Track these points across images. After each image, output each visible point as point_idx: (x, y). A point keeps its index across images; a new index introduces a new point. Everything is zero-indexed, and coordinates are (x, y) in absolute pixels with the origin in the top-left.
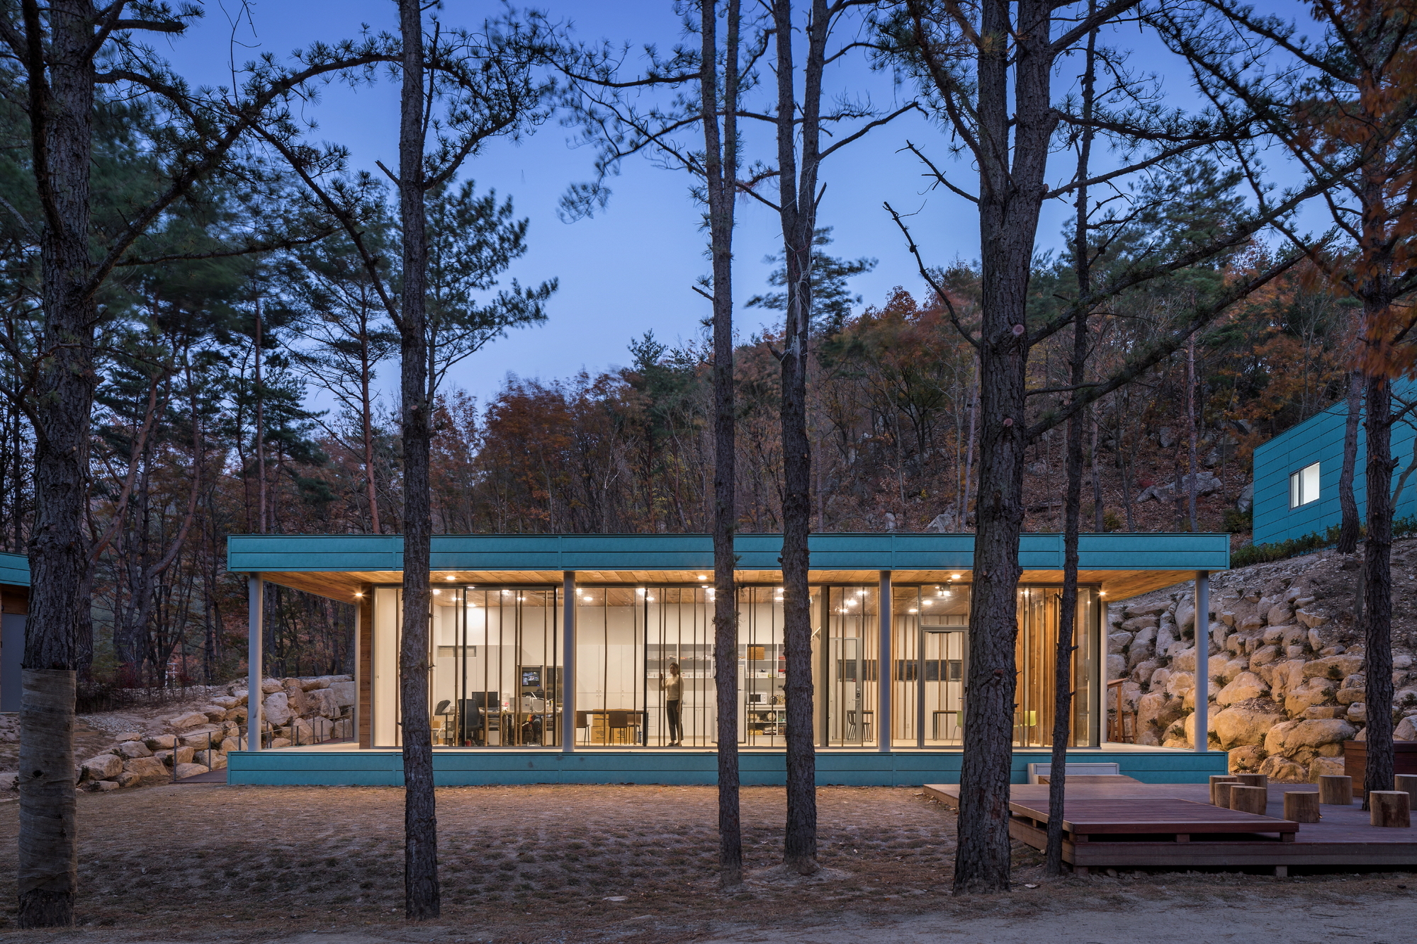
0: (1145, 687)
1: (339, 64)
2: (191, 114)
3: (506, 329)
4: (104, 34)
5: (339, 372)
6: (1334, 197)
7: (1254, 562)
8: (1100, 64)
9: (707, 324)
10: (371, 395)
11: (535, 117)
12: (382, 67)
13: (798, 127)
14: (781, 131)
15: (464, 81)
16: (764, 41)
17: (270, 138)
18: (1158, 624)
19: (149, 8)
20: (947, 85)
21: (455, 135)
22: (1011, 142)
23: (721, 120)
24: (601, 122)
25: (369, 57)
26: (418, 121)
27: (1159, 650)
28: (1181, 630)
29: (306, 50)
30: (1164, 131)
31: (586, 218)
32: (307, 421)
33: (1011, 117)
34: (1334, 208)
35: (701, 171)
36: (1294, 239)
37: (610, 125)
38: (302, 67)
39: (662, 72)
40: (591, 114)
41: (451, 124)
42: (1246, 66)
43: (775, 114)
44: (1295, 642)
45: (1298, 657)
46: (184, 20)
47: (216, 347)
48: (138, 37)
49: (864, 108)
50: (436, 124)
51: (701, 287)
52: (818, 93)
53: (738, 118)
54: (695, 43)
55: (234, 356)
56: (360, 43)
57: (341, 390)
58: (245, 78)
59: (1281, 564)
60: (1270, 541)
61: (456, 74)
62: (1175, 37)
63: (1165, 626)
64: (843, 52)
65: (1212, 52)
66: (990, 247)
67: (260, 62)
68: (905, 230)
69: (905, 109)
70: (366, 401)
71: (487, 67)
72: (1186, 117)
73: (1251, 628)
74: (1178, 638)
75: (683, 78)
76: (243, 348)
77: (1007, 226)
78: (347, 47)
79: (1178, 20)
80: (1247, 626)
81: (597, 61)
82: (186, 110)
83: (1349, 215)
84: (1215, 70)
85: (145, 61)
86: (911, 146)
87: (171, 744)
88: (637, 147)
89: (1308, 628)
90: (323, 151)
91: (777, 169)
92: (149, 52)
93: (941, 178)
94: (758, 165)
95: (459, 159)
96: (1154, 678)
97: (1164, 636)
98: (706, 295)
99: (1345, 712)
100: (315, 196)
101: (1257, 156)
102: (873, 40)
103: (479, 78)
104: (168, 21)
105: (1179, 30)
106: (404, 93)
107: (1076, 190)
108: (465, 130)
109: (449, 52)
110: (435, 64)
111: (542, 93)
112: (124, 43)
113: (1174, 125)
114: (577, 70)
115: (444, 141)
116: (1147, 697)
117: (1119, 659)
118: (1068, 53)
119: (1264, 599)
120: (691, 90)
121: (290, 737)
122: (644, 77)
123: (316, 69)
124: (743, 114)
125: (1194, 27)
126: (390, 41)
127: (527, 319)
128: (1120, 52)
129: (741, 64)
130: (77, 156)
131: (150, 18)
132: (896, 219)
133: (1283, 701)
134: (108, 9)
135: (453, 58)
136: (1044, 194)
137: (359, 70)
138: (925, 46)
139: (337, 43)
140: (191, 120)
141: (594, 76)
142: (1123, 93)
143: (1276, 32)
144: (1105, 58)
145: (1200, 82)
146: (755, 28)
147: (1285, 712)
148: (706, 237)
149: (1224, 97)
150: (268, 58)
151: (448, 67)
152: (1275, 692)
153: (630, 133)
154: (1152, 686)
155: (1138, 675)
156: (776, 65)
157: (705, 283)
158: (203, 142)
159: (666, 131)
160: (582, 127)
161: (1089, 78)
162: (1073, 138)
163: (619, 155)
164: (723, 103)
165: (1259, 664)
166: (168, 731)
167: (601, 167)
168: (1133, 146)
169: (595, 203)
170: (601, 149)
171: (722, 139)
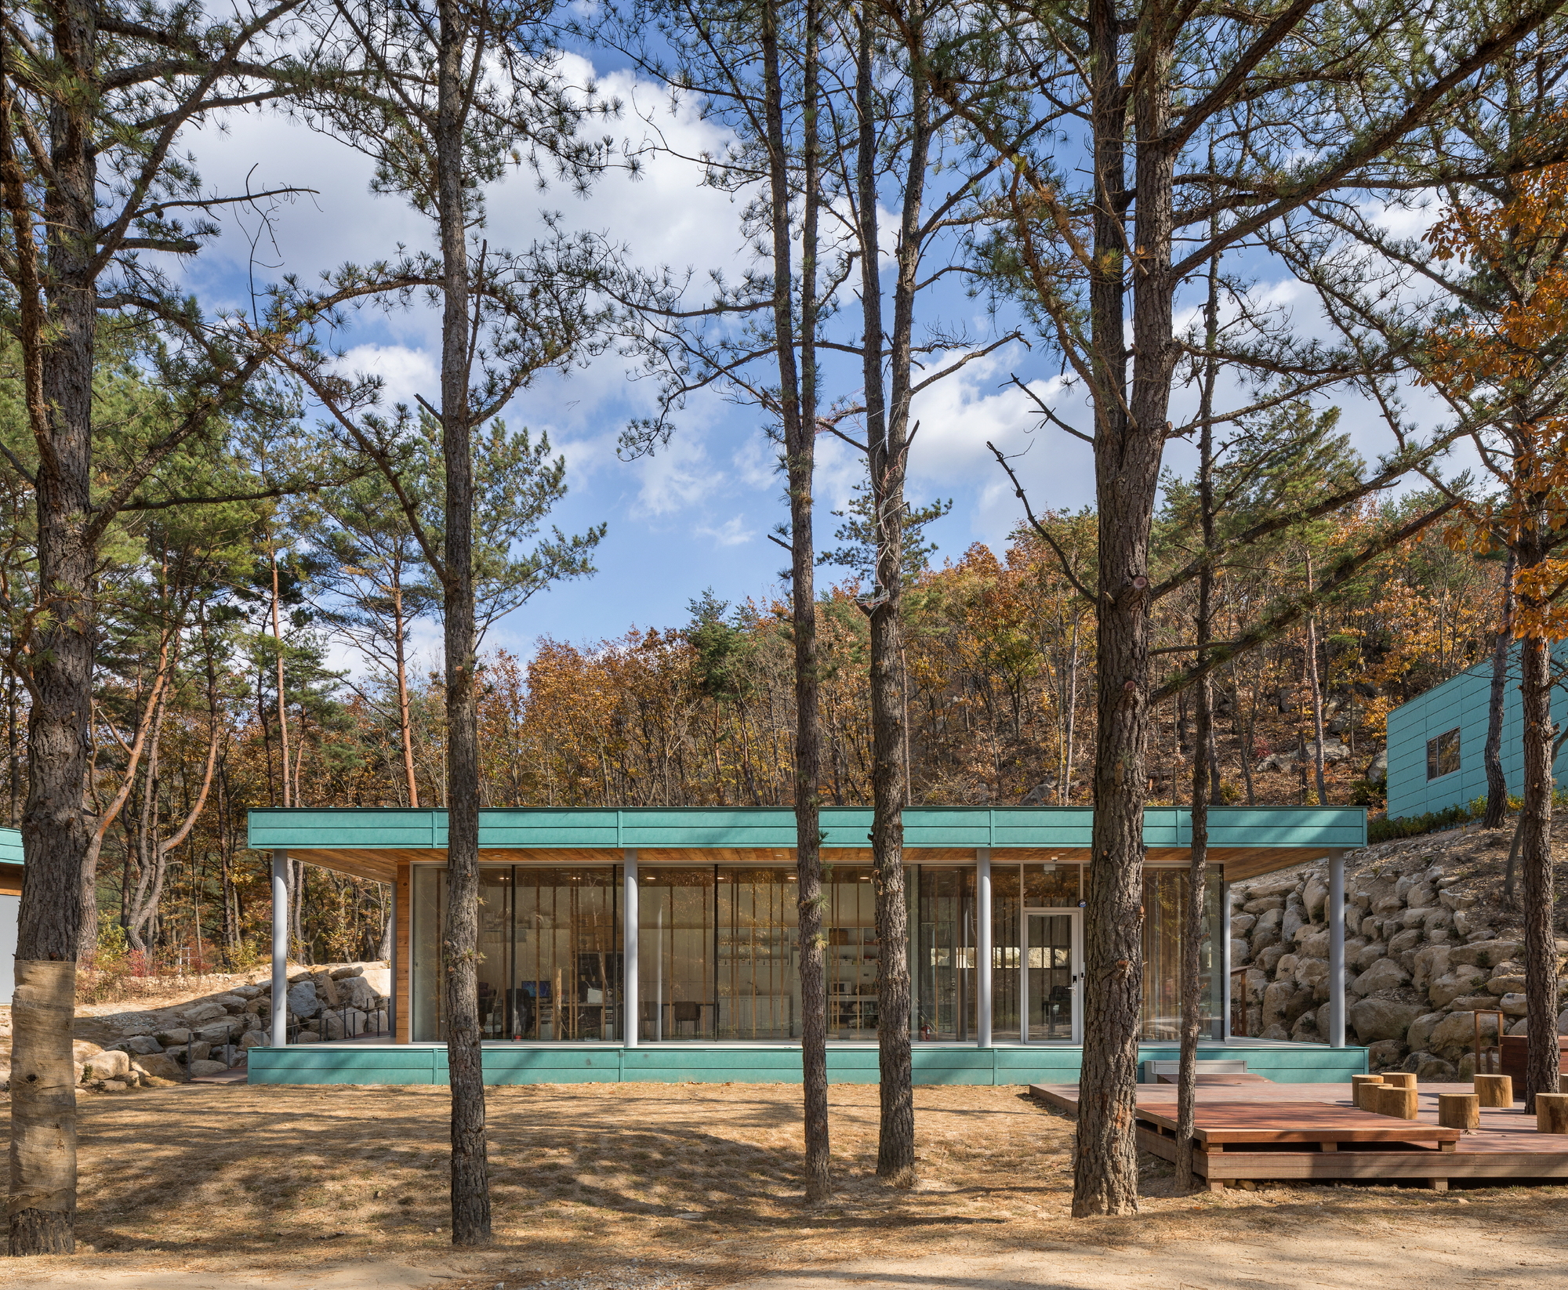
0: (1270, 975)
1: (372, 287)
2: (205, 344)
3: (552, 582)
4: (107, 253)
5: (370, 631)
6: (1483, 438)
7: (1390, 838)
8: (1223, 294)
9: (784, 576)
10: (406, 654)
11: (592, 347)
12: (420, 291)
13: (886, 360)
14: (868, 363)
15: (510, 308)
16: (847, 264)
17: (295, 368)
18: (1284, 906)
19: (158, 226)
20: (1057, 312)
21: (503, 366)
22: (1129, 375)
23: (798, 351)
24: (665, 352)
25: (406, 279)
26: (462, 350)
27: (1286, 934)
28: (1310, 912)
29: (335, 271)
30: (1299, 364)
31: (647, 456)
32: (331, 682)
33: (1128, 347)
34: (1483, 450)
35: (776, 407)
36: (1438, 485)
37: (675, 354)
38: (331, 291)
39: (730, 300)
40: (654, 343)
41: (499, 354)
42: (1383, 295)
43: (860, 345)
44: (1438, 926)
45: (1443, 942)
46: (197, 239)
47: (235, 601)
48: (147, 258)
49: (959, 339)
50: (482, 354)
51: (777, 536)
52: (909, 322)
53: (817, 349)
54: (767, 268)
55: (253, 611)
56: (395, 264)
57: (372, 650)
58: (266, 302)
59: (1421, 840)
60: (1408, 814)
61: (502, 300)
62: (1302, 265)
63: (1291, 908)
64: (935, 277)
65: (1344, 280)
66: (1107, 490)
67: (282, 284)
68: (1010, 472)
69: (1006, 340)
70: (400, 661)
71: (534, 293)
72: (1323, 348)
73: (1389, 910)
74: (1306, 921)
75: (754, 306)
76: (264, 603)
77: (1125, 468)
78: (381, 268)
79: (1305, 246)
80: (1384, 908)
81: (657, 289)
82: (199, 338)
83: (1500, 457)
84: (1347, 300)
85: (154, 285)
86: (1016, 380)
87: (185, 1039)
88: (706, 381)
89: (1453, 911)
90: (355, 383)
91: (864, 405)
92: (157, 276)
93: (1050, 415)
94: (841, 401)
95: (507, 393)
96: (1281, 965)
97: (1291, 918)
98: (784, 545)
99: (1498, 1003)
100: (345, 431)
101: (1397, 394)
102: (970, 264)
103: (527, 304)
104: (179, 240)
105: (1307, 257)
106: (446, 318)
107: (1199, 430)
108: (515, 360)
109: (494, 275)
110: (480, 289)
111: (600, 321)
112: (129, 265)
113: (1309, 357)
114: (636, 298)
115: (491, 373)
116: (1274, 985)
117: (1242, 944)
118: (1187, 280)
119: (1403, 879)
120: (765, 318)
121: (318, 1031)
122: (710, 305)
123: (345, 293)
124: (825, 344)
125: (1323, 253)
126: (429, 263)
127: (574, 572)
128: (1244, 281)
129: (820, 290)
130: (77, 389)
131: (159, 237)
132: (1001, 460)
133: (1427, 991)
134: (112, 226)
135: (499, 281)
136: (1167, 432)
137: (393, 295)
138: (1035, 268)
139: (370, 264)
140: (204, 350)
141: (653, 304)
142: (1248, 325)
143: (1414, 257)
144: (1228, 286)
145: (1331, 313)
146: (836, 251)
147: (1429, 1003)
148: (783, 480)
149: (1357, 330)
150: (291, 280)
151: (493, 292)
152: (1417, 981)
153: (697, 365)
154: (1279, 974)
155: (1262, 962)
156: (861, 290)
157: (783, 531)
158: (219, 374)
159: (738, 363)
160: (643, 357)
161: (1211, 308)
162: (1195, 373)
163: (685, 389)
164: (799, 333)
165: (1398, 950)
166: (181, 1024)
167: (665, 402)
168: (1263, 379)
169: (658, 441)
170: (665, 381)
171: (799, 372)
